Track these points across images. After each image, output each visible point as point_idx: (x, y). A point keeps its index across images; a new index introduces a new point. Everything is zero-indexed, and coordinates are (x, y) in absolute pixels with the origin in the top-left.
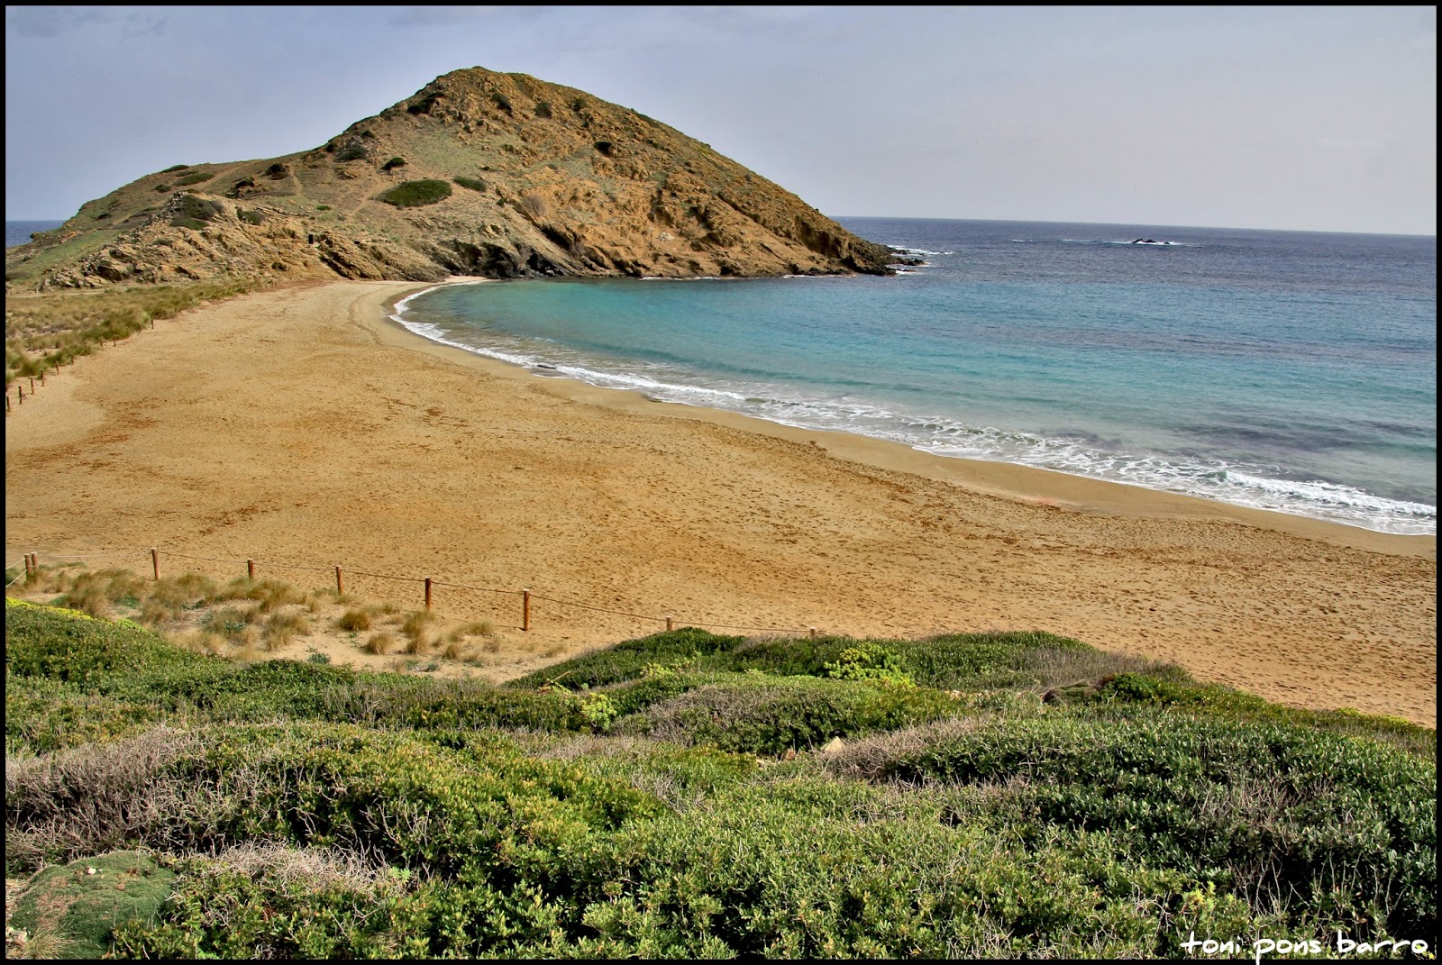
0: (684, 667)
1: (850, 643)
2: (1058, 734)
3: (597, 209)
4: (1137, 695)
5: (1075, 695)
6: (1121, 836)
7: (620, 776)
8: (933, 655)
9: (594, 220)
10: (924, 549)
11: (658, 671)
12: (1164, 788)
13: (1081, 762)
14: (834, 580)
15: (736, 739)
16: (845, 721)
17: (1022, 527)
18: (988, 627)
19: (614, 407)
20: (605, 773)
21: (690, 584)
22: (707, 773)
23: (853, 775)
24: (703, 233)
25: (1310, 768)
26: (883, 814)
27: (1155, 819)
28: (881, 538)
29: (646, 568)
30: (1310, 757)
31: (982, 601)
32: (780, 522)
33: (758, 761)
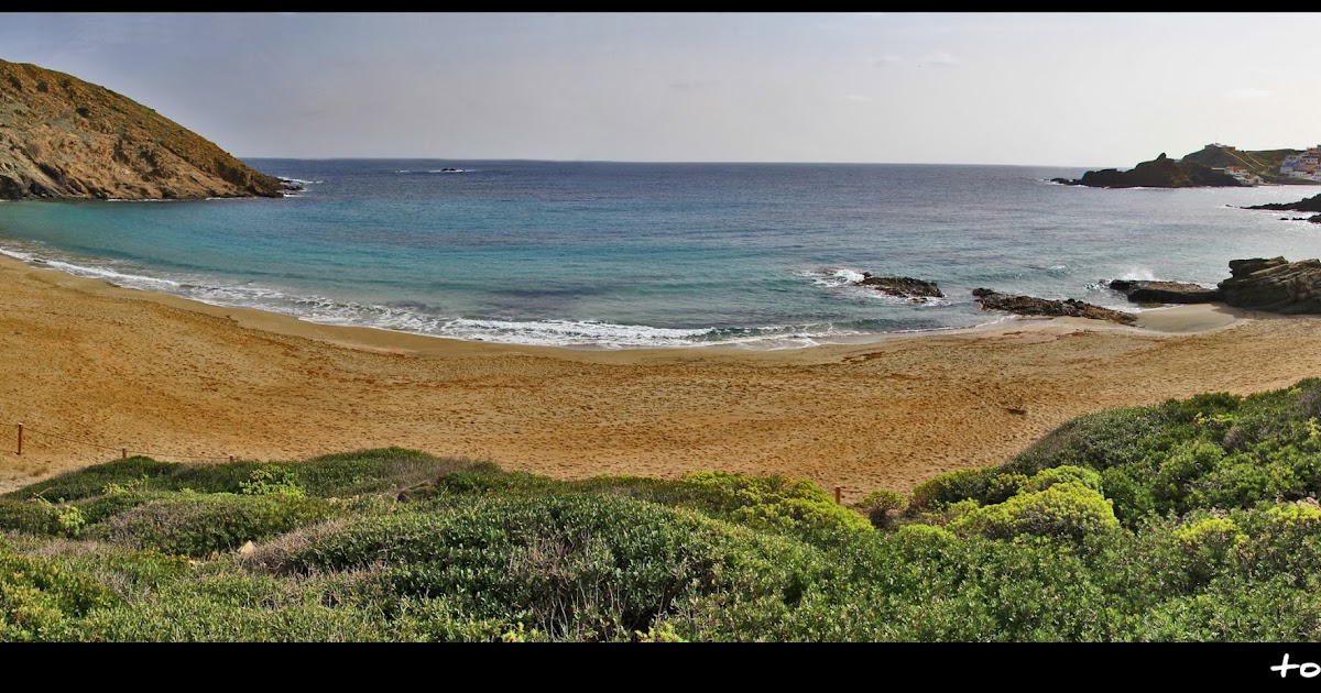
0: (135, 487)
1: (257, 465)
2: (404, 525)
3: (78, 153)
4: (463, 488)
5: (420, 493)
6: (455, 599)
7: (86, 573)
8: (318, 471)
9: (75, 160)
10: (310, 391)
11: (117, 490)
12: (482, 556)
13: (423, 545)
14: (246, 418)
15: (174, 544)
16: (255, 527)
17: (379, 371)
18: (357, 447)
19: (87, 291)
20: (75, 570)
21: (139, 423)
22: (152, 571)
23: (261, 572)
24: (150, 169)
25: (578, 524)
26: (286, 602)
27: (477, 581)
28: (278, 385)
29: (108, 410)
30: (577, 515)
31: (354, 427)
32: (206, 375)
33: (191, 562)
